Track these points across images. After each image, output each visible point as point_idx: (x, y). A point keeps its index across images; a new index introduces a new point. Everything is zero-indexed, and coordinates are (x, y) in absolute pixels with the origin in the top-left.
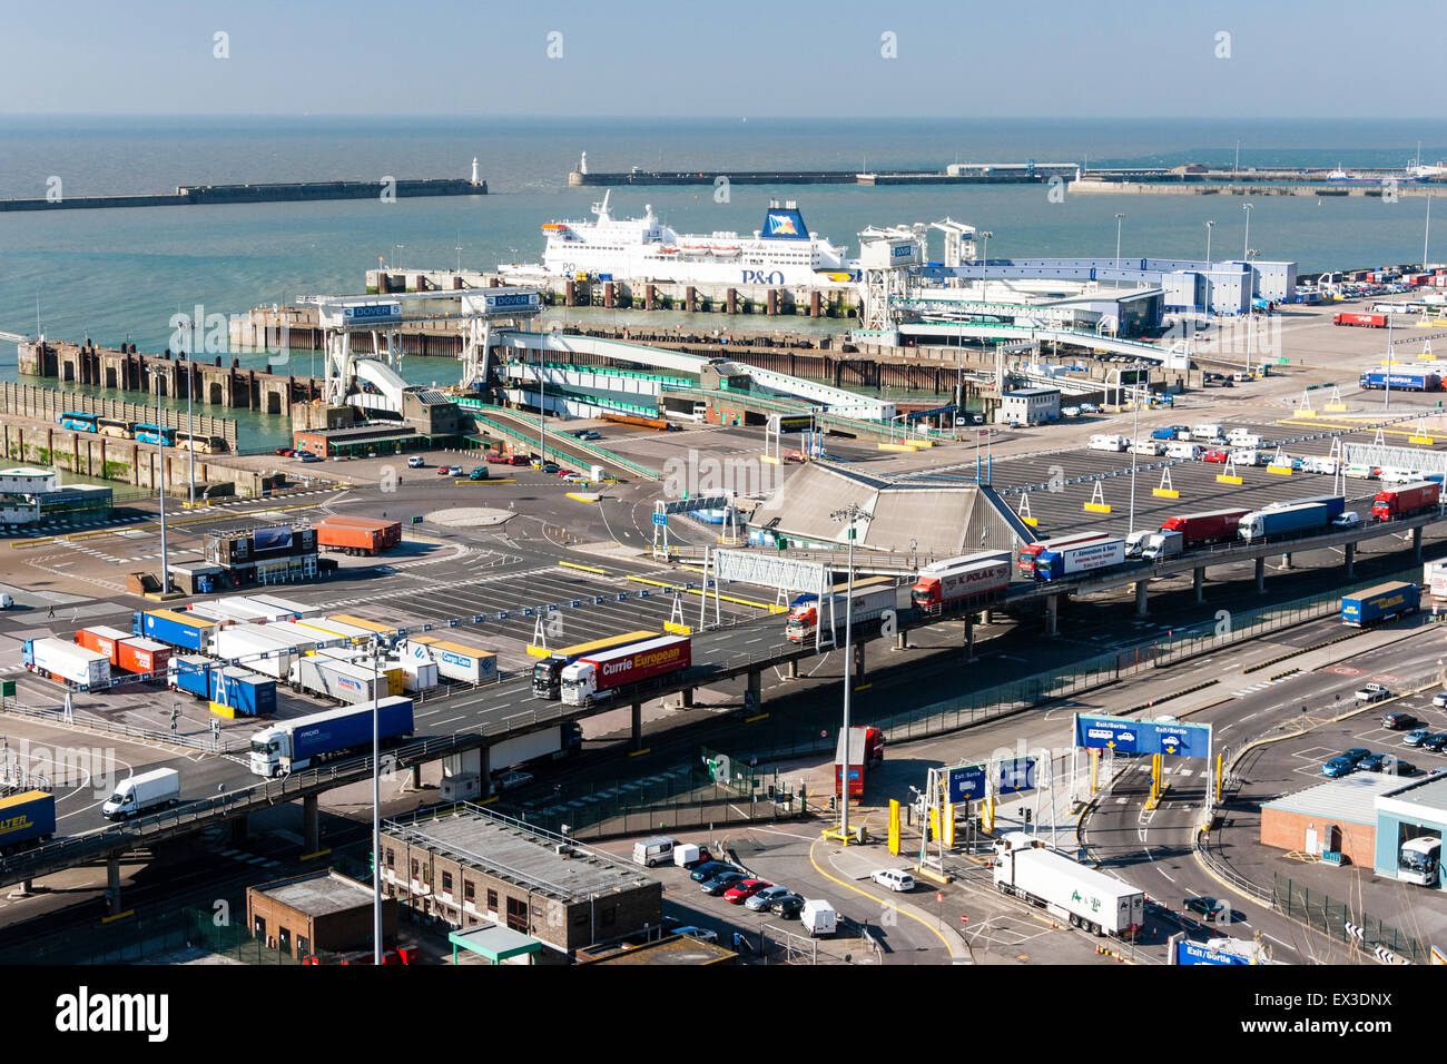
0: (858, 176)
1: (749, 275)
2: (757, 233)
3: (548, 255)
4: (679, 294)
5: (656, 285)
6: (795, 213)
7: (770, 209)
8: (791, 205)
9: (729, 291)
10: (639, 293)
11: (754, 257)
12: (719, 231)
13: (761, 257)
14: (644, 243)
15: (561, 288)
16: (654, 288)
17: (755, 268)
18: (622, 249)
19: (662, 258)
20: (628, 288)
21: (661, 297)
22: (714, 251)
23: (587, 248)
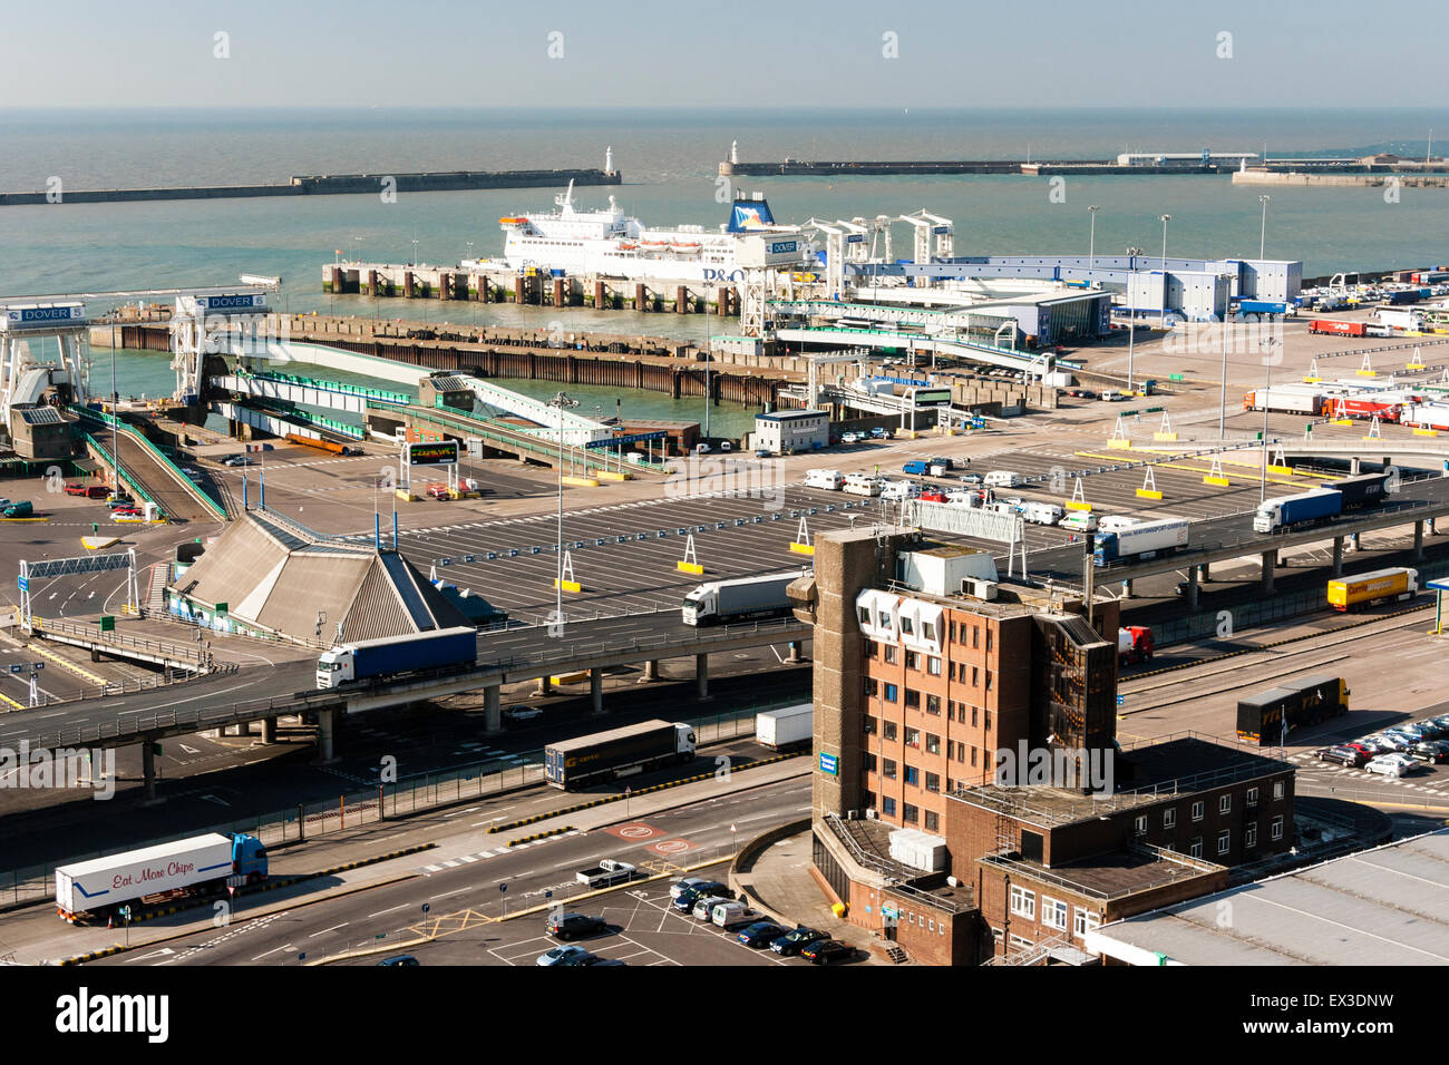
0: (1023, 166)
1: (710, 274)
2: (723, 226)
3: (508, 250)
4: (629, 291)
5: (606, 282)
6: (763, 205)
7: (736, 201)
8: (758, 196)
9: (679, 288)
10: (590, 290)
11: (715, 254)
12: (684, 224)
13: (722, 255)
14: (607, 238)
15: (511, 285)
16: (603, 285)
17: (717, 267)
18: (581, 245)
19: (623, 254)
20: (580, 284)
21: (612, 295)
22: (674, 248)
23: (546, 243)
